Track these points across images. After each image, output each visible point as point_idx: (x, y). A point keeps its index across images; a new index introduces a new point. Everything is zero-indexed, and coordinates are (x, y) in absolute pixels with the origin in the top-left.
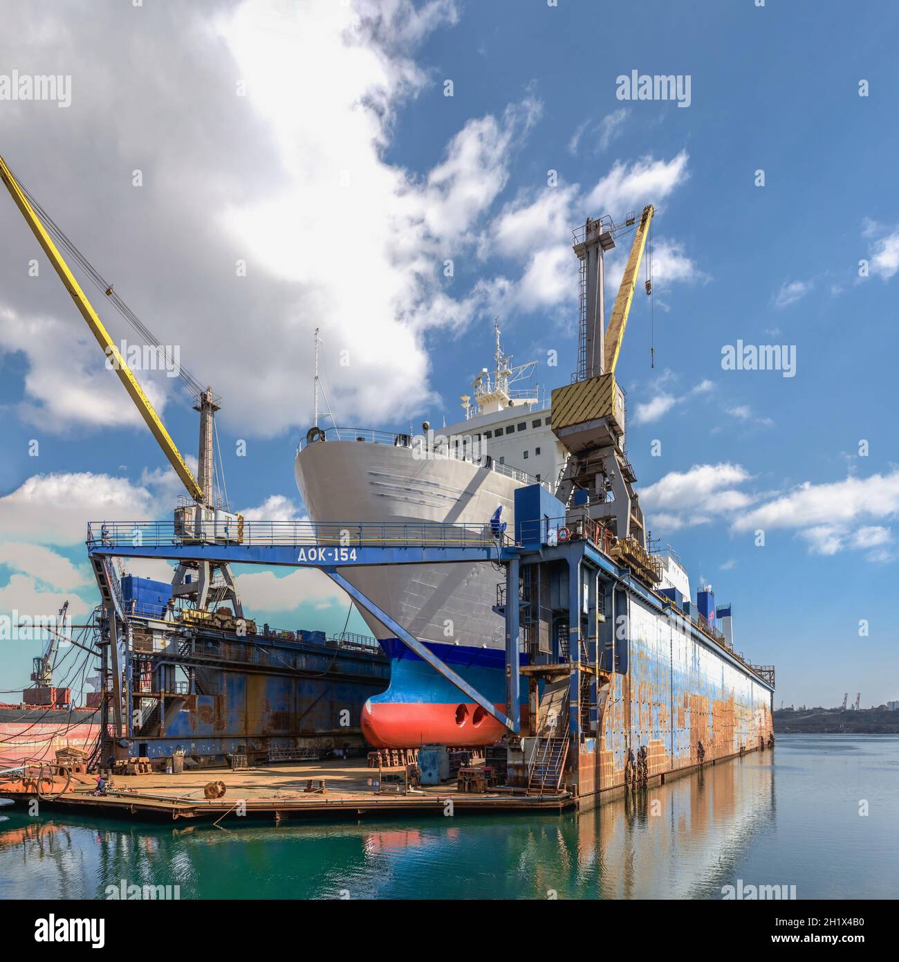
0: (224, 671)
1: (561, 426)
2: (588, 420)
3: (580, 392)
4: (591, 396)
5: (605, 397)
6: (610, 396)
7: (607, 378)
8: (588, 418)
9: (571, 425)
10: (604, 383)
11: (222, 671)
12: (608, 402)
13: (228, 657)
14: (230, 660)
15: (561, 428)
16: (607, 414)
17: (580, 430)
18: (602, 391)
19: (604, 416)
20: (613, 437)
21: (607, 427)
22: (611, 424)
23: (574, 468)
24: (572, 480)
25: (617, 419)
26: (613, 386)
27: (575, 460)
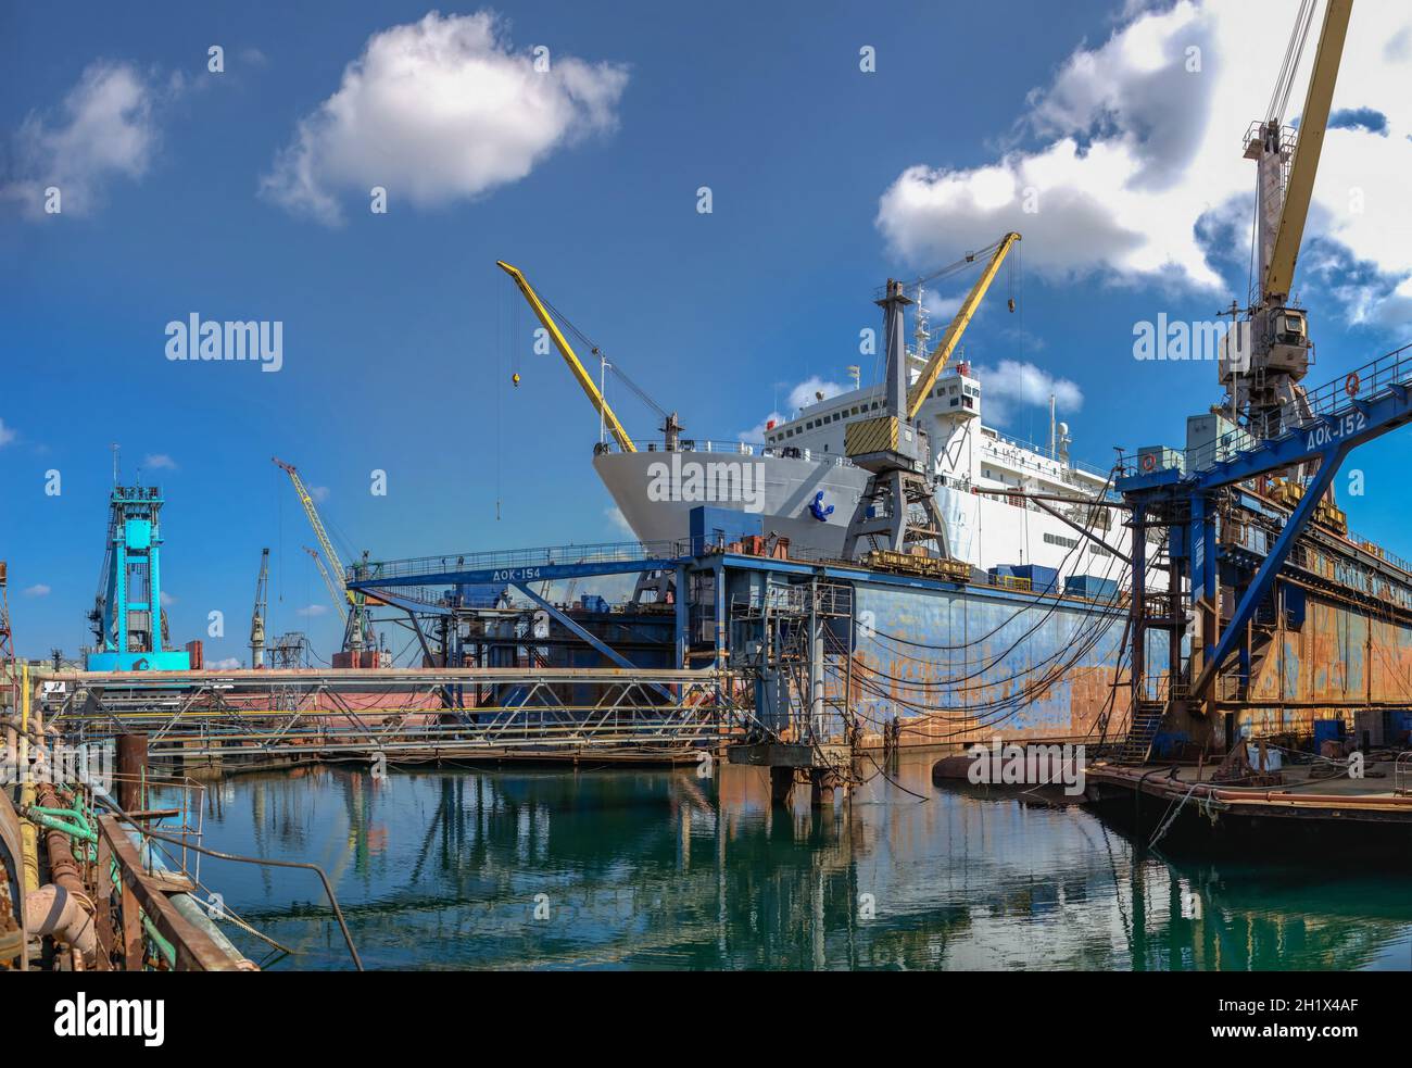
1: (853, 454)
2: (874, 452)
3: (867, 429)
4: (875, 433)
5: (886, 436)
6: (889, 435)
7: (888, 420)
8: (874, 450)
9: (860, 454)
10: (885, 424)
12: (888, 441)
15: (854, 456)
16: (888, 448)
17: (870, 459)
18: (884, 429)
19: (885, 450)
20: (904, 464)
21: (891, 458)
22: (897, 455)
23: (872, 487)
24: (869, 497)
25: (900, 451)
26: (892, 427)
27: (874, 480)
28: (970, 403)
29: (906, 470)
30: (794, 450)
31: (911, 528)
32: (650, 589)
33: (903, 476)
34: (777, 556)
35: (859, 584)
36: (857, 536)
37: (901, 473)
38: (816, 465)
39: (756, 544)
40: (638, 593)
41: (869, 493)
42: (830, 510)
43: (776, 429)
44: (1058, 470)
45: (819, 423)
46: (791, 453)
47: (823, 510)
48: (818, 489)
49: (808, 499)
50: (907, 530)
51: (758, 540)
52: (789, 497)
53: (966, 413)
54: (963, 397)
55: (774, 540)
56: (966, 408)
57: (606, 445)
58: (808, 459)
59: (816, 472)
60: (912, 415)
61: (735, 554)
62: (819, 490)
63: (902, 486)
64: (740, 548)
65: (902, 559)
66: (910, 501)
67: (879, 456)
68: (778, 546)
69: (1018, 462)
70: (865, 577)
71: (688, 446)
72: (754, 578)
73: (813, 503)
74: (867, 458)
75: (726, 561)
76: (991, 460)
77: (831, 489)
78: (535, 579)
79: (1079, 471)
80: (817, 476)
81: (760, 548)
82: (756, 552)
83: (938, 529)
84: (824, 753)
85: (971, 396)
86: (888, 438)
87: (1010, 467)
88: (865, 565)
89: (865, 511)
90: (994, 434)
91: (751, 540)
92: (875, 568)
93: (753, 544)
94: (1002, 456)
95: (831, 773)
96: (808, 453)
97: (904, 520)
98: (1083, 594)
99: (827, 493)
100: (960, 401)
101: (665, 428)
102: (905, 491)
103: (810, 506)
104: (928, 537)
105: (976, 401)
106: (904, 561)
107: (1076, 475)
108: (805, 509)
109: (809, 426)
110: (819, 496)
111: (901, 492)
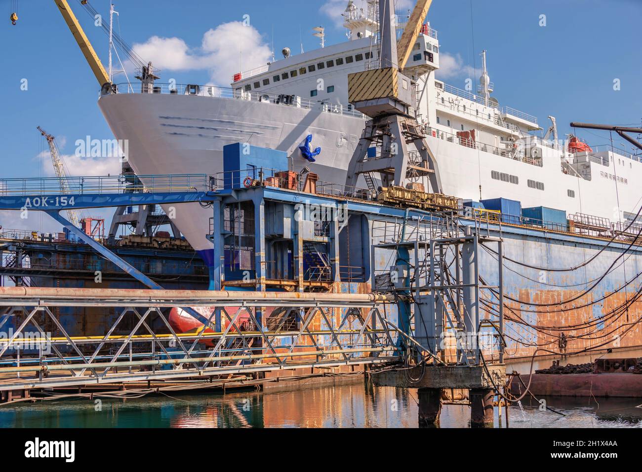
0: (57, 278)
1: (355, 100)
2: (376, 98)
3: (370, 77)
4: (377, 82)
5: (388, 84)
6: (391, 83)
7: (389, 70)
8: (376, 97)
9: (362, 101)
10: (387, 73)
11: (54, 279)
12: (390, 88)
13: (61, 265)
14: (65, 269)
15: (356, 102)
16: (389, 95)
17: (370, 105)
18: (386, 78)
19: (387, 97)
20: (400, 109)
21: (392, 104)
22: (396, 101)
23: (370, 130)
24: (367, 138)
25: (400, 98)
26: (394, 76)
27: (371, 124)
28: (431, 58)
29: (401, 115)
30: (287, 97)
31: (411, 166)
32: (125, 223)
33: (400, 120)
34: (307, 192)
35: (371, 217)
36: (357, 174)
37: (398, 117)
38: (307, 111)
39: (290, 179)
40: (115, 226)
41: (368, 135)
42: (317, 151)
43: (242, 81)
44: (492, 115)
45: (285, 76)
46: (285, 100)
47: (311, 151)
48: (307, 133)
49: (299, 141)
50: (408, 168)
51: (292, 175)
52: (283, 139)
53: (426, 66)
54: (426, 53)
55: (304, 176)
56: (428, 63)
57: (114, 86)
58: (299, 106)
59: (306, 117)
60: (403, 66)
61: (273, 187)
62: (309, 133)
63: (401, 129)
64: (277, 182)
65: (406, 194)
66: (408, 142)
67: (381, 102)
68: (308, 181)
69: (461, 109)
70: (377, 211)
71: (193, 90)
72: (287, 211)
73: (303, 145)
74: (369, 103)
75: (267, 194)
76: (442, 109)
77: (319, 132)
78: (69, 207)
79: (508, 116)
80: (307, 122)
81: (294, 182)
82: (290, 186)
83: (431, 167)
84: (490, 373)
85: (431, 52)
86: (390, 86)
87: (454, 112)
88: (375, 200)
89: (364, 151)
90: (441, 85)
91: (286, 175)
92: (385, 203)
93: (287, 179)
94: (449, 105)
95: (492, 393)
96: (299, 100)
97: (406, 159)
98: (541, 223)
99: (315, 137)
100: (423, 56)
101: (141, 75)
102: (404, 133)
103: (300, 148)
104: (422, 173)
105: (436, 56)
106: (408, 196)
107: (505, 119)
108: (296, 150)
109: (276, 78)
110: (308, 139)
111: (401, 134)
